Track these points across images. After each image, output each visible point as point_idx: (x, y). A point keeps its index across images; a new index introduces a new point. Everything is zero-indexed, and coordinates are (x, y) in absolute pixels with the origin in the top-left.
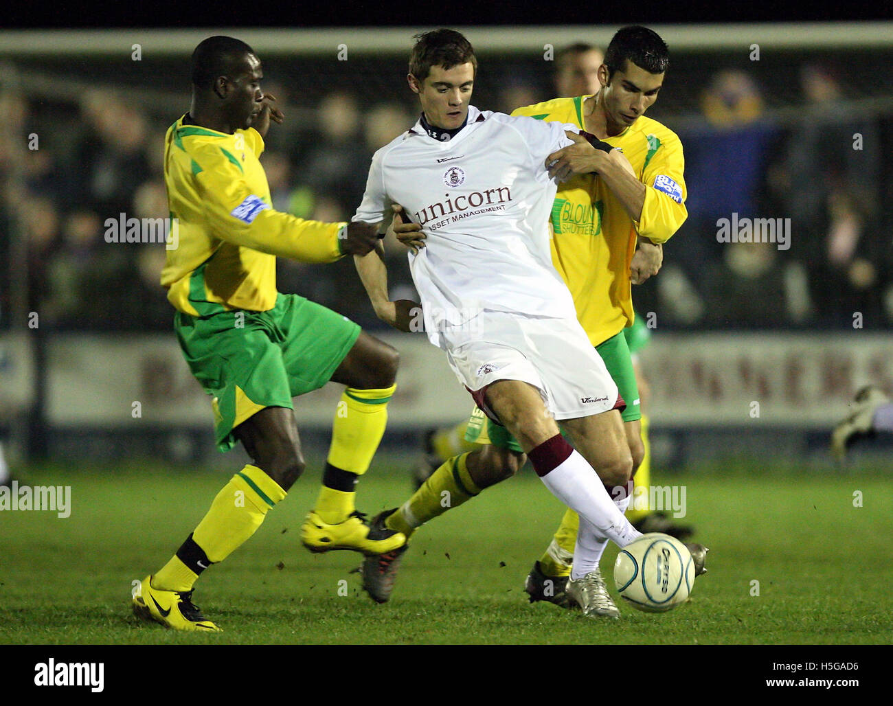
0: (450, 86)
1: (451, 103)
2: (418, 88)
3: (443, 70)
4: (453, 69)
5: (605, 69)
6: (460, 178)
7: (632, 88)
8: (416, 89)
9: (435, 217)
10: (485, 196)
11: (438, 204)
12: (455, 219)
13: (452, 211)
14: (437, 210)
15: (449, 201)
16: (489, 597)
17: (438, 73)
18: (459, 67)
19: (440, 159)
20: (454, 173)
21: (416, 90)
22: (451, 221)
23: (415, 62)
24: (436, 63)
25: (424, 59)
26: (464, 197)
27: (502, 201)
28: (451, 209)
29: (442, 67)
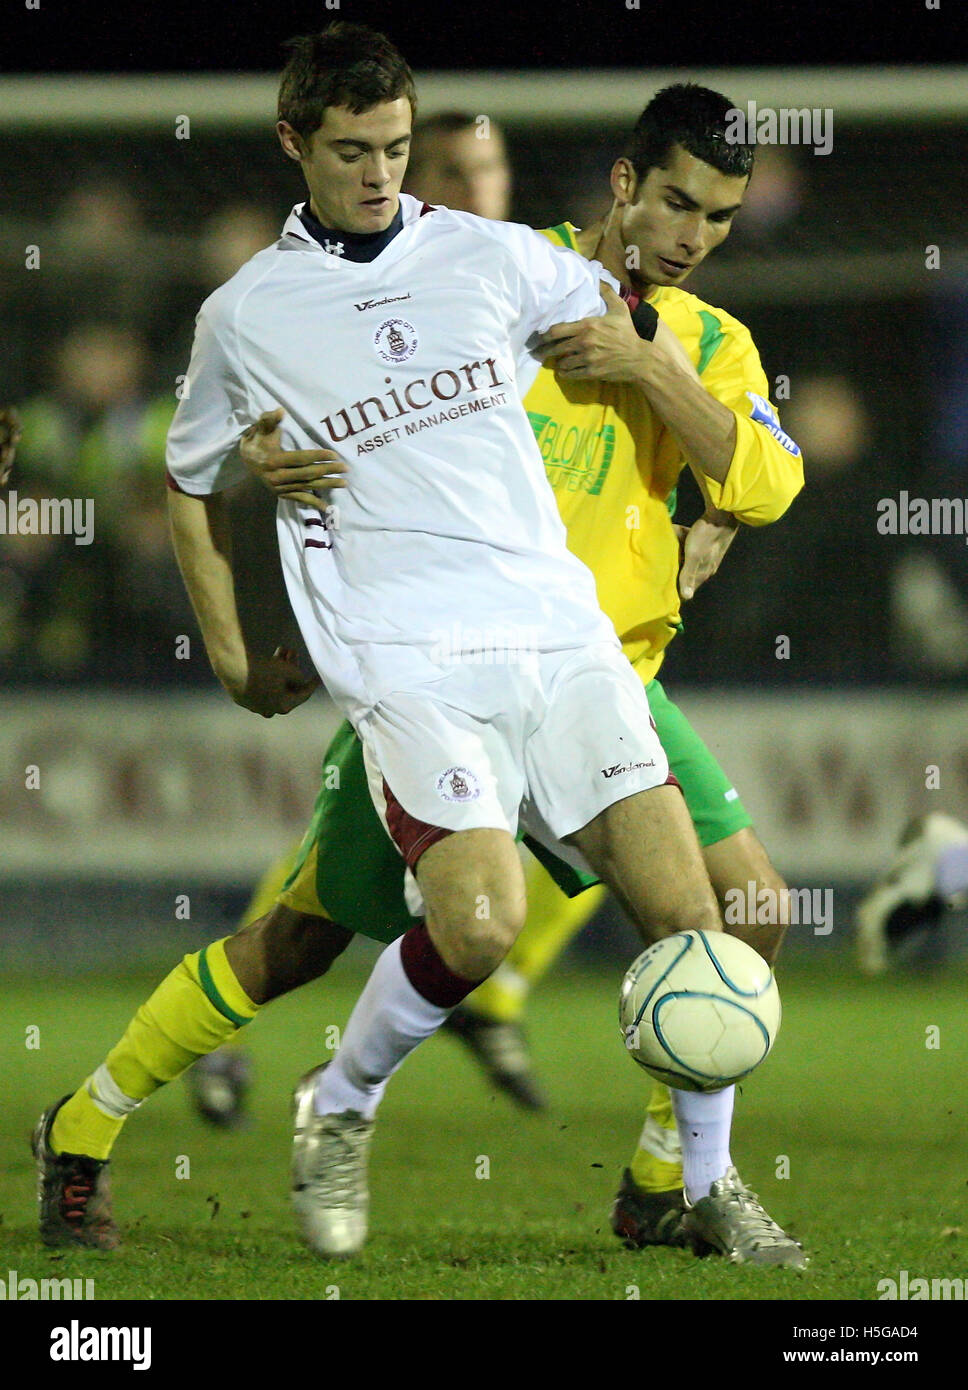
0: (366, 147)
1: (368, 180)
2: (300, 151)
3: (350, 115)
4: (371, 113)
5: (627, 168)
6: (408, 342)
7: (685, 203)
8: (296, 152)
9: (368, 425)
10: (463, 376)
11: (371, 400)
12: (410, 430)
13: (402, 412)
14: (372, 411)
15: (393, 393)
16: (547, 1224)
17: (341, 121)
18: (383, 108)
19: (360, 302)
20: (393, 332)
21: (294, 154)
22: (402, 432)
23: (293, 98)
24: (334, 102)
25: (310, 94)
26: (422, 382)
27: (497, 384)
28: (400, 408)
29: (349, 107)
